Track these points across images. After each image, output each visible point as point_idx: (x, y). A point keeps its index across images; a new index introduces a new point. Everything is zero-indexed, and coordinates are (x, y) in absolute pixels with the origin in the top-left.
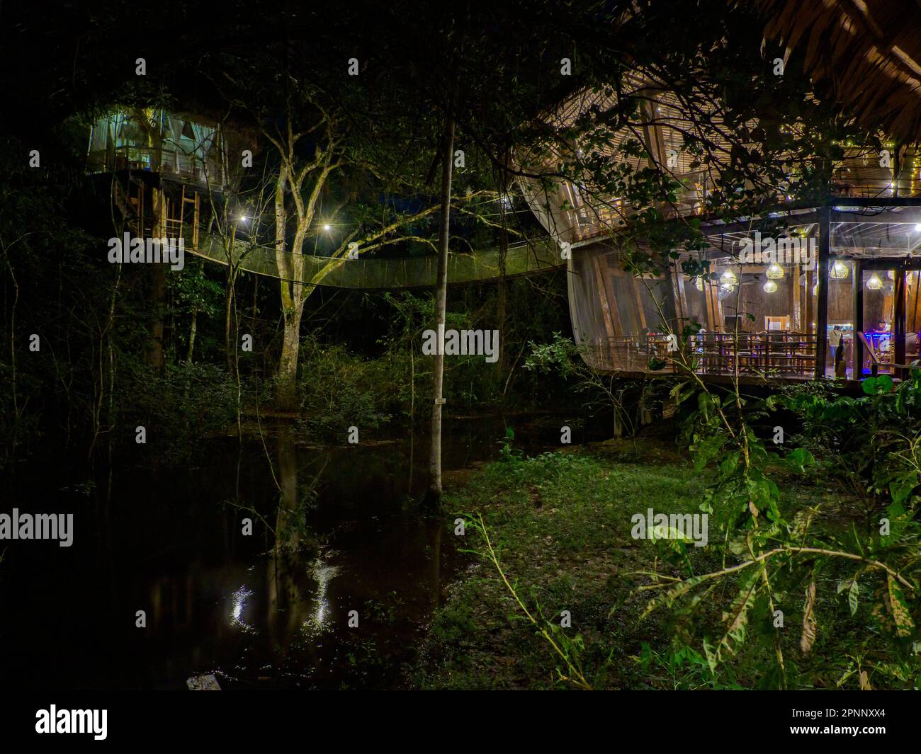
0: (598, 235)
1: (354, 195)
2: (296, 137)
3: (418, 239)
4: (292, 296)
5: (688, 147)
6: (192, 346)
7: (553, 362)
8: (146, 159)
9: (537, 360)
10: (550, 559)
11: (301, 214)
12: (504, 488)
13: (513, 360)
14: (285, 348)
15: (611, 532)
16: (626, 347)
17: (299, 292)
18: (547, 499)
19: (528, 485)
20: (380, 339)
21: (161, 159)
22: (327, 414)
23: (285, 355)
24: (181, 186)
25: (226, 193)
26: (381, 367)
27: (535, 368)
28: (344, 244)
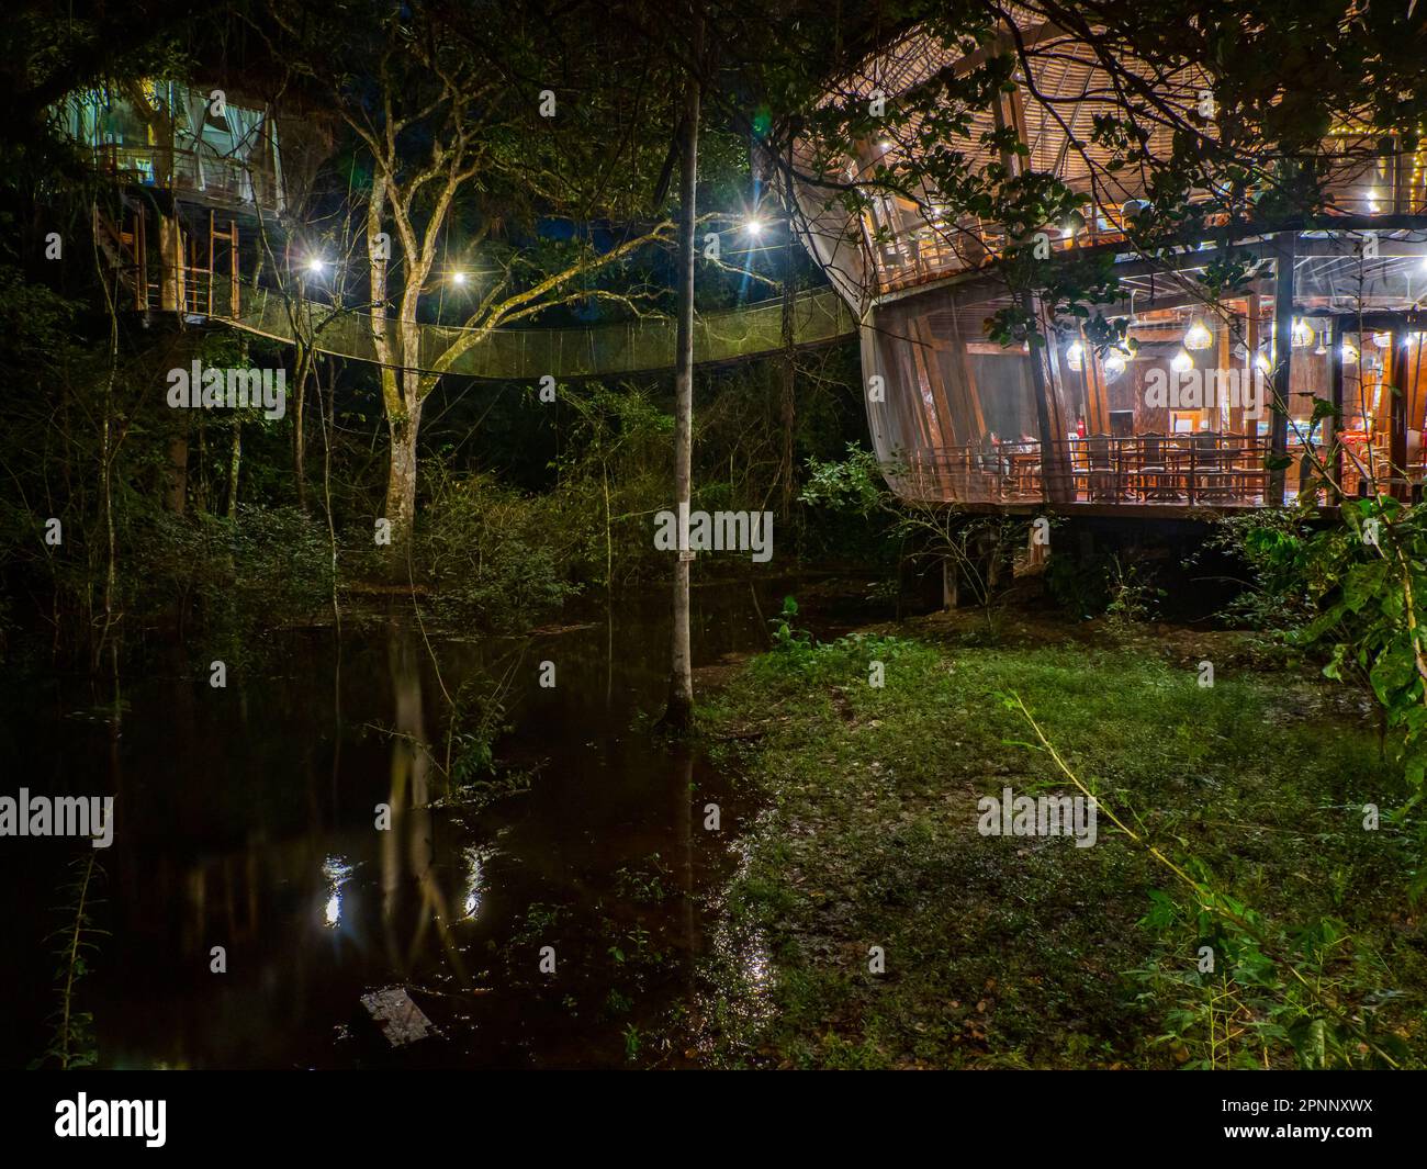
0: (918, 282)
1: (497, 223)
2: (398, 126)
3: (608, 295)
4: (401, 394)
5: (1102, 136)
6: (236, 481)
7: (847, 490)
8: (146, 166)
9: (821, 488)
10: (885, 796)
11: (412, 256)
12: (789, 692)
13: (765, 491)
14: (394, 480)
15: (973, 752)
16: (963, 463)
17: (414, 386)
18: (860, 706)
19: (826, 685)
20: (553, 460)
21: (172, 166)
22: (478, 586)
23: (393, 492)
24: (207, 212)
25: (284, 223)
26: (554, 508)
27: (818, 502)
28: (484, 306)
